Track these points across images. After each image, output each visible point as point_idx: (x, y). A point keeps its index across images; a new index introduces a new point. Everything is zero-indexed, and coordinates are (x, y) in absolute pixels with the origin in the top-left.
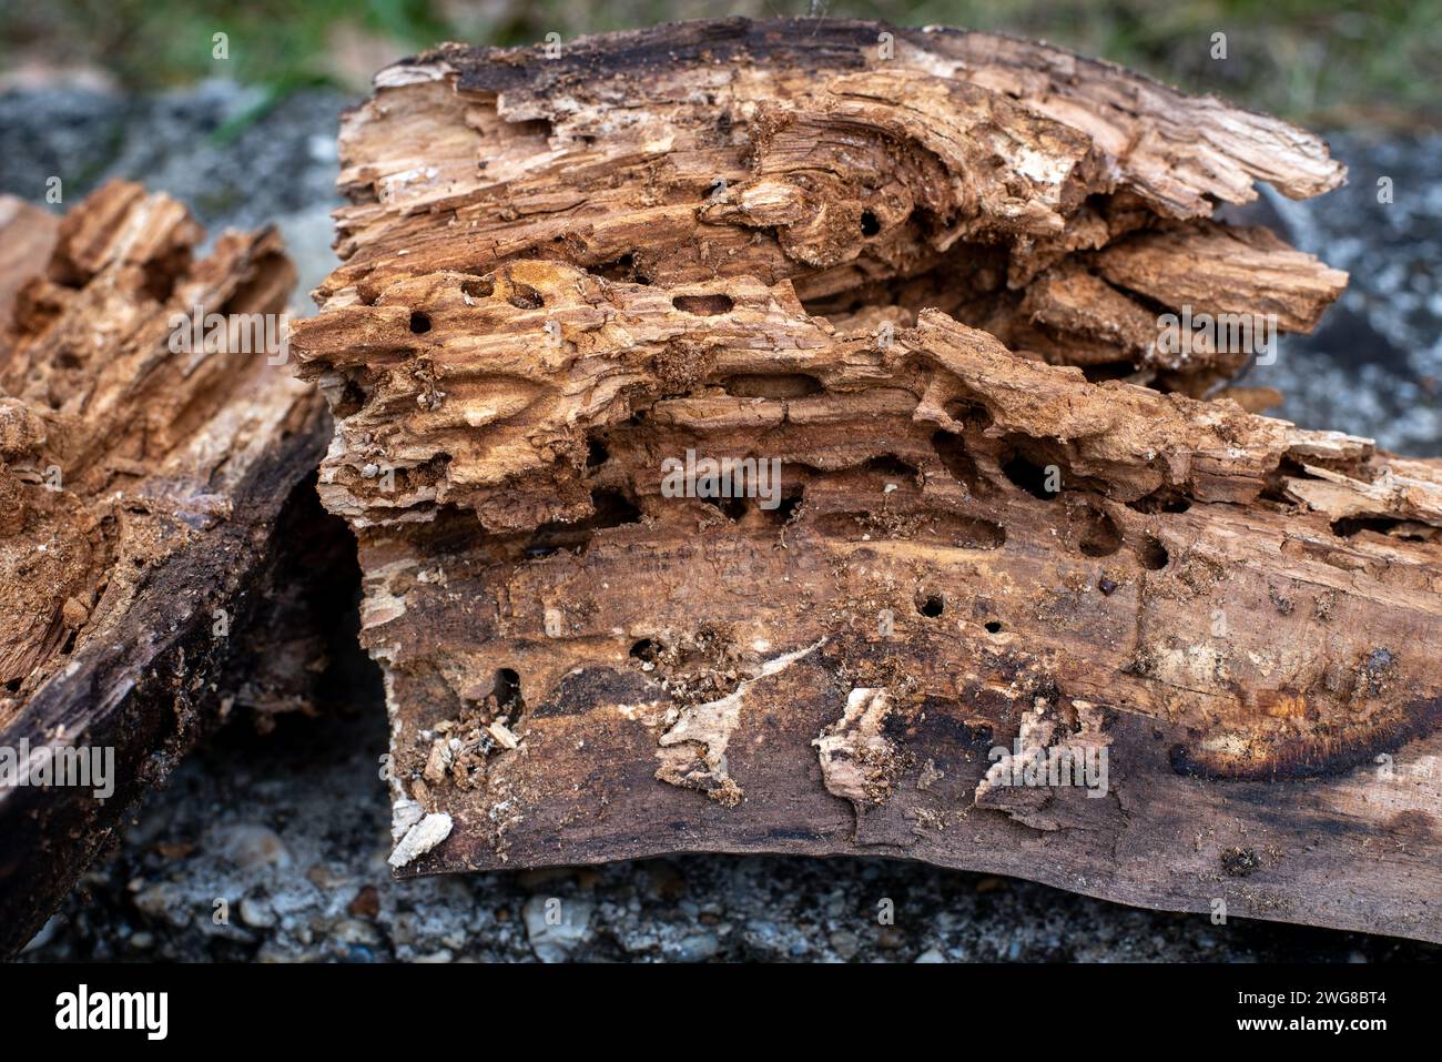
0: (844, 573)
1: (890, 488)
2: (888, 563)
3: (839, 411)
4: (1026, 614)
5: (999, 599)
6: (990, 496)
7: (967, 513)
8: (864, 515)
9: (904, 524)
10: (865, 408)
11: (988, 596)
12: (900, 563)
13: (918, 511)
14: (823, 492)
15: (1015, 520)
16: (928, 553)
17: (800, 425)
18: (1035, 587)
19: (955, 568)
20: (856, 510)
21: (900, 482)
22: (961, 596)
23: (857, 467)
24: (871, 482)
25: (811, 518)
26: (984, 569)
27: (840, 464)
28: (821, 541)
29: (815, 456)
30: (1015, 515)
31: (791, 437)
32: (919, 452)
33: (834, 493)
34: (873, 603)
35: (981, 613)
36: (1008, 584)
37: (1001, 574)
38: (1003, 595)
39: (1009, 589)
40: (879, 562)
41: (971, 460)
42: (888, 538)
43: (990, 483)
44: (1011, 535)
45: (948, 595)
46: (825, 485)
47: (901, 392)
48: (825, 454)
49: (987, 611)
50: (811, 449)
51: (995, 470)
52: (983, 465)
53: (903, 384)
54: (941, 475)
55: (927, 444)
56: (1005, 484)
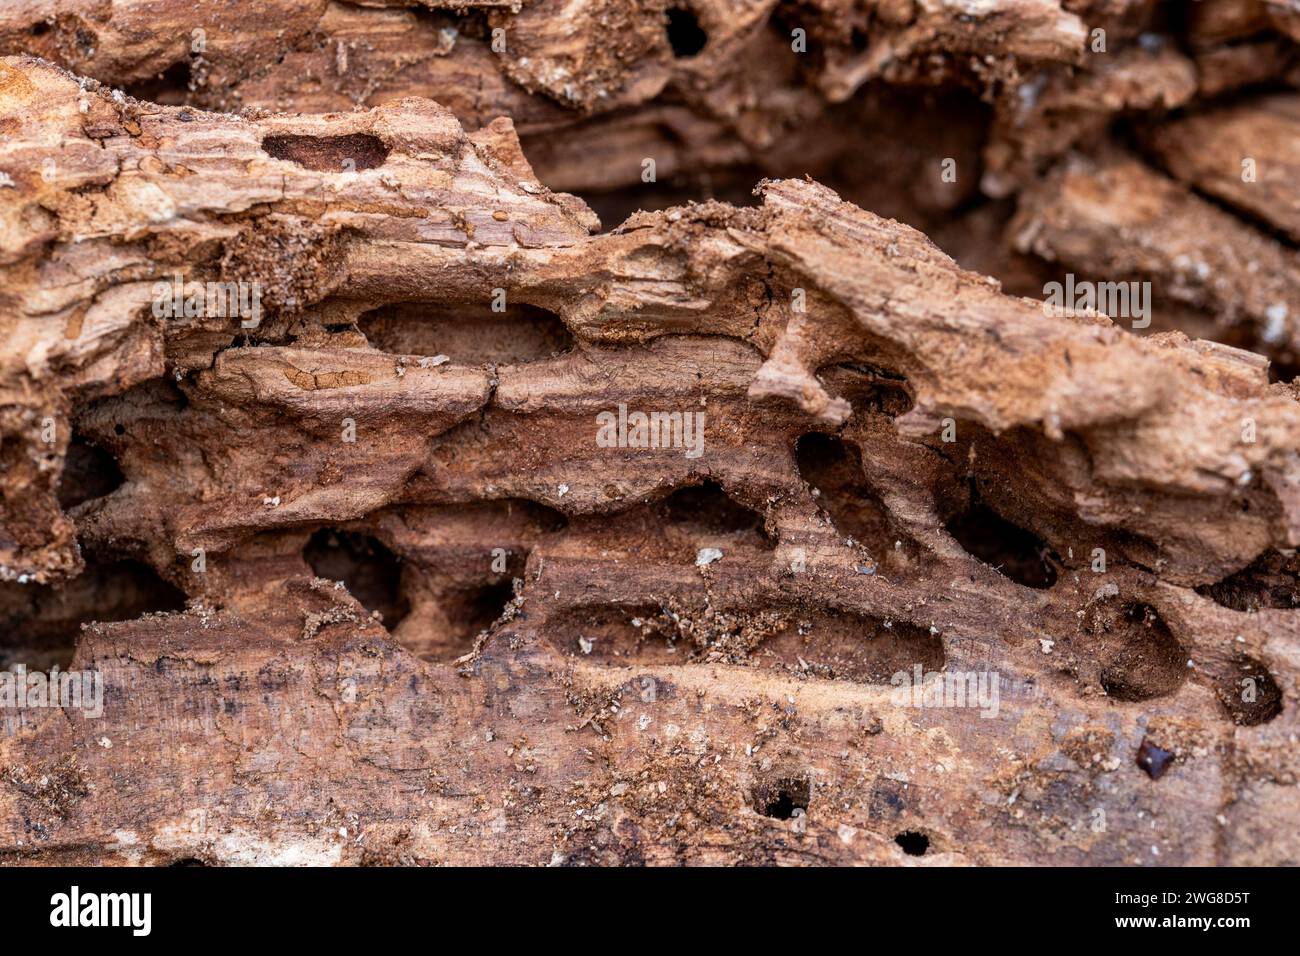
0: (605, 728)
1: (707, 556)
2: (696, 708)
3: (602, 386)
4: (983, 815)
5: (926, 784)
6: (917, 575)
7: (867, 606)
8: (651, 610)
9: (737, 631)
10: (655, 381)
11: (904, 777)
12: (721, 708)
13: (763, 602)
14: (568, 562)
15: (964, 619)
16: (779, 689)
17: (522, 416)
18: (1002, 760)
19: (836, 720)
20: (633, 600)
21: (729, 545)
22: (847, 776)
23: (639, 505)
24: (669, 546)
25: (540, 614)
26: (894, 722)
27: (603, 498)
28: (561, 663)
29: (550, 480)
30: (962, 609)
31: (504, 443)
32: (765, 474)
33: (590, 562)
34: (662, 787)
35: (887, 811)
36: (945, 752)
37: (932, 732)
38: (935, 775)
39: (947, 764)
40: (679, 706)
41: (876, 497)
42: (704, 661)
43: (914, 547)
44: (955, 652)
45: (818, 772)
46: (572, 547)
47: (729, 345)
48: (570, 475)
49: (900, 807)
50: (542, 465)
51: (924, 517)
52: (900, 506)
53: (733, 327)
54: (814, 525)
55: (784, 459)
56: (945, 548)
